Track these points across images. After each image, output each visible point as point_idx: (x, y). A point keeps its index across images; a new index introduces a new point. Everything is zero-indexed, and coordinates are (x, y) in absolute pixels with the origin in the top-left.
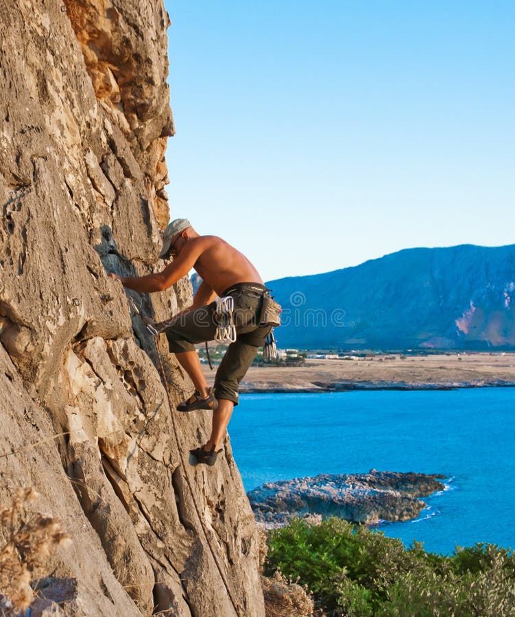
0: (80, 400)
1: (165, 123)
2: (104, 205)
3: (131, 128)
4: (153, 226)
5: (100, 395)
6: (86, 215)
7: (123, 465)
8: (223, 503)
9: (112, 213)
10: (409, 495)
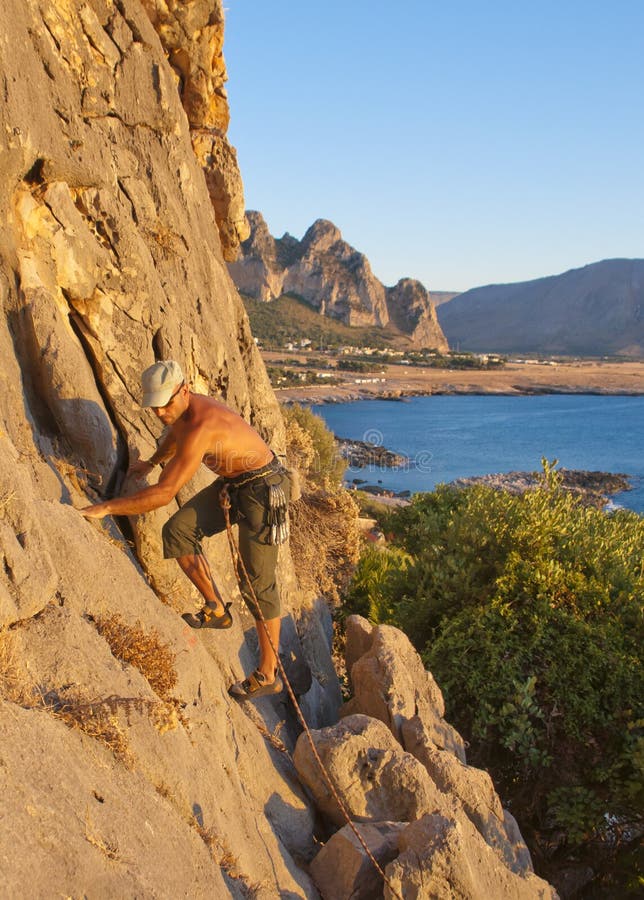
0: (36, 245)
1: (212, 8)
2: (104, 65)
3: (169, 10)
4: (163, 92)
5: (59, 240)
6: (79, 71)
7: (95, 321)
8: (226, 379)
9: (114, 75)
10: (595, 493)
